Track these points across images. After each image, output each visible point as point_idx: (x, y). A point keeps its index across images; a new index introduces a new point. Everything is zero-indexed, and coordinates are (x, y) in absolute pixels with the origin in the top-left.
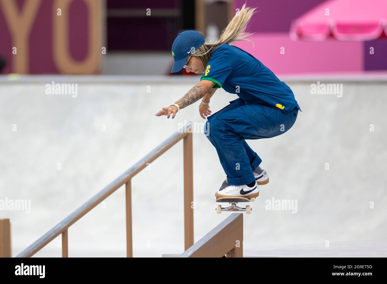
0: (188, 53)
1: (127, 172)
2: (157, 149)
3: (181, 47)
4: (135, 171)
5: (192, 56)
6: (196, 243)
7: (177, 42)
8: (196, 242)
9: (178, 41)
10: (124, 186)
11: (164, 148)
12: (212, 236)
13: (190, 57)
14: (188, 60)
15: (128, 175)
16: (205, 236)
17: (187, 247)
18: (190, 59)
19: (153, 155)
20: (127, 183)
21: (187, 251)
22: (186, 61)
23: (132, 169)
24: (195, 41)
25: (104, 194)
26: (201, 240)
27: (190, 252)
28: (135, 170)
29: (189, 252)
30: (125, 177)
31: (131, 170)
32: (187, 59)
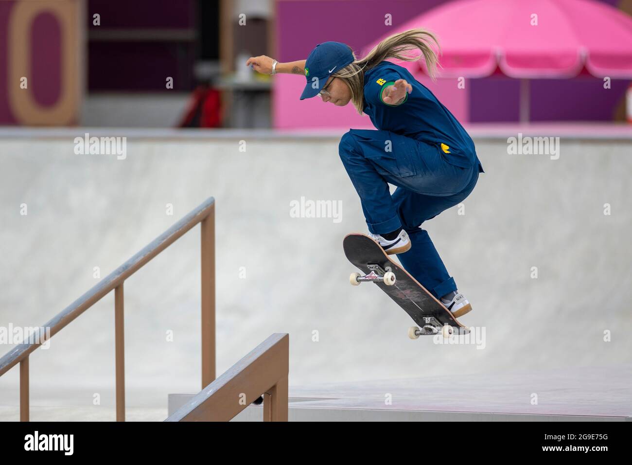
0: (330, 72)
1: (118, 272)
2: (162, 237)
3: (319, 62)
4: (129, 270)
5: (335, 77)
6: (219, 378)
7: (314, 56)
8: (220, 375)
9: (316, 53)
10: (112, 293)
11: (173, 236)
12: (242, 367)
13: (331, 79)
14: (328, 83)
15: (118, 276)
16: (233, 367)
17: (205, 384)
18: (331, 82)
19: (157, 246)
20: (117, 287)
21: (205, 389)
22: (325, 84)
23: (125, 267)
24: (342, 56)
25: (82, 304)
26: (226, 373)
27: (210, 391)
28: (130, 268)
29: (208, 391)
30: (114, 279)
31: (123, 268)
32: (327, 81)
